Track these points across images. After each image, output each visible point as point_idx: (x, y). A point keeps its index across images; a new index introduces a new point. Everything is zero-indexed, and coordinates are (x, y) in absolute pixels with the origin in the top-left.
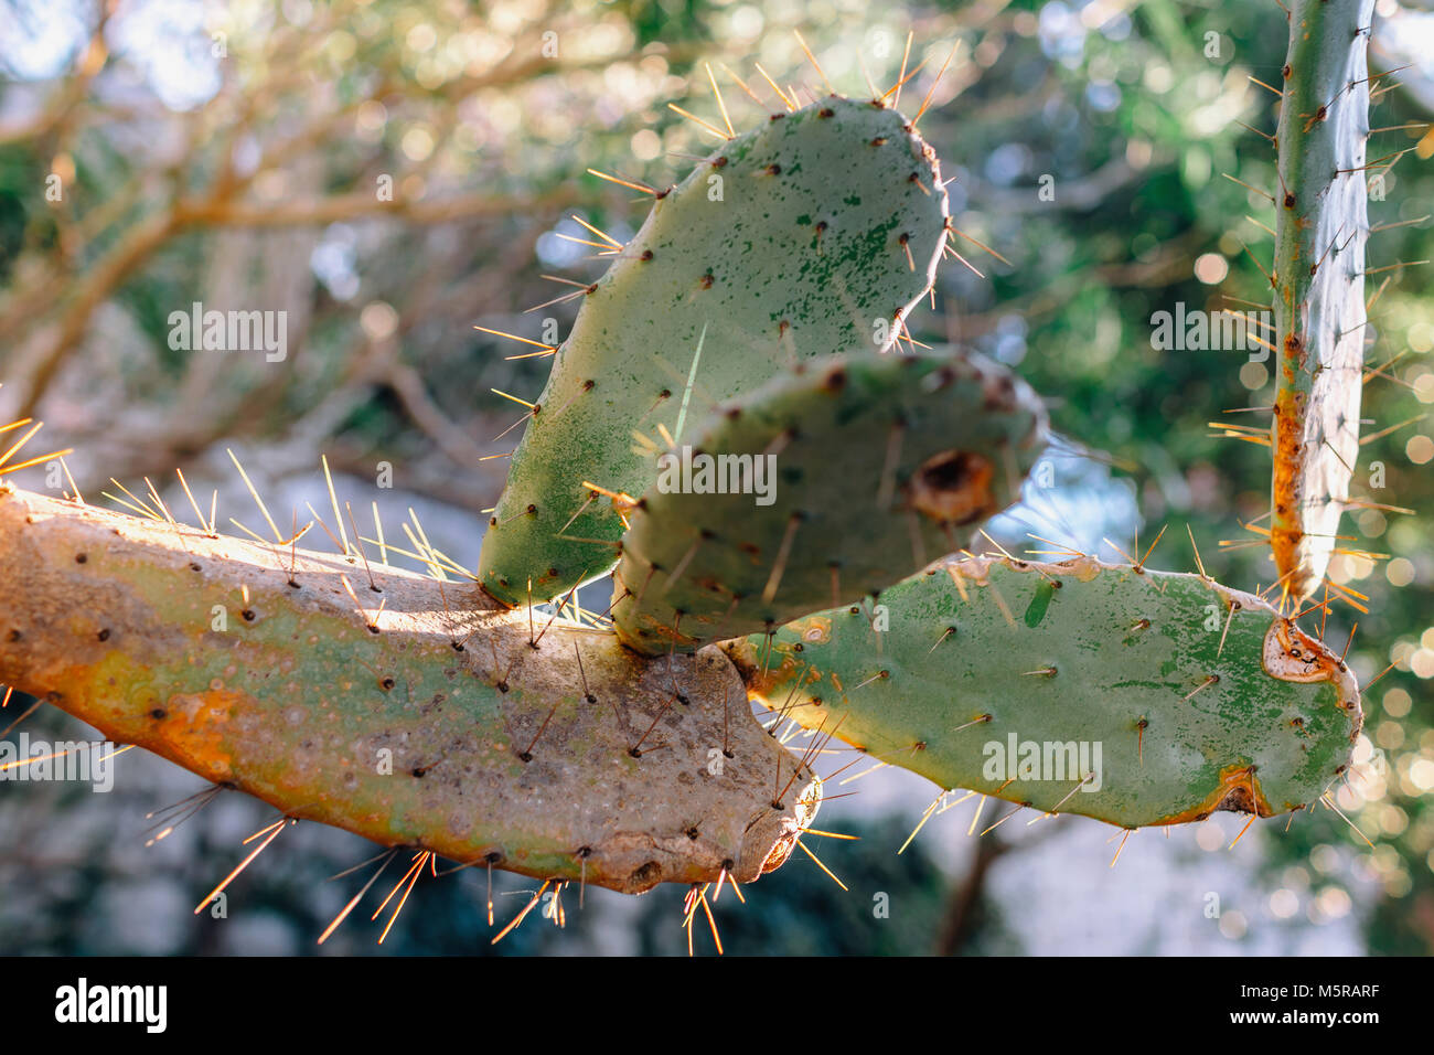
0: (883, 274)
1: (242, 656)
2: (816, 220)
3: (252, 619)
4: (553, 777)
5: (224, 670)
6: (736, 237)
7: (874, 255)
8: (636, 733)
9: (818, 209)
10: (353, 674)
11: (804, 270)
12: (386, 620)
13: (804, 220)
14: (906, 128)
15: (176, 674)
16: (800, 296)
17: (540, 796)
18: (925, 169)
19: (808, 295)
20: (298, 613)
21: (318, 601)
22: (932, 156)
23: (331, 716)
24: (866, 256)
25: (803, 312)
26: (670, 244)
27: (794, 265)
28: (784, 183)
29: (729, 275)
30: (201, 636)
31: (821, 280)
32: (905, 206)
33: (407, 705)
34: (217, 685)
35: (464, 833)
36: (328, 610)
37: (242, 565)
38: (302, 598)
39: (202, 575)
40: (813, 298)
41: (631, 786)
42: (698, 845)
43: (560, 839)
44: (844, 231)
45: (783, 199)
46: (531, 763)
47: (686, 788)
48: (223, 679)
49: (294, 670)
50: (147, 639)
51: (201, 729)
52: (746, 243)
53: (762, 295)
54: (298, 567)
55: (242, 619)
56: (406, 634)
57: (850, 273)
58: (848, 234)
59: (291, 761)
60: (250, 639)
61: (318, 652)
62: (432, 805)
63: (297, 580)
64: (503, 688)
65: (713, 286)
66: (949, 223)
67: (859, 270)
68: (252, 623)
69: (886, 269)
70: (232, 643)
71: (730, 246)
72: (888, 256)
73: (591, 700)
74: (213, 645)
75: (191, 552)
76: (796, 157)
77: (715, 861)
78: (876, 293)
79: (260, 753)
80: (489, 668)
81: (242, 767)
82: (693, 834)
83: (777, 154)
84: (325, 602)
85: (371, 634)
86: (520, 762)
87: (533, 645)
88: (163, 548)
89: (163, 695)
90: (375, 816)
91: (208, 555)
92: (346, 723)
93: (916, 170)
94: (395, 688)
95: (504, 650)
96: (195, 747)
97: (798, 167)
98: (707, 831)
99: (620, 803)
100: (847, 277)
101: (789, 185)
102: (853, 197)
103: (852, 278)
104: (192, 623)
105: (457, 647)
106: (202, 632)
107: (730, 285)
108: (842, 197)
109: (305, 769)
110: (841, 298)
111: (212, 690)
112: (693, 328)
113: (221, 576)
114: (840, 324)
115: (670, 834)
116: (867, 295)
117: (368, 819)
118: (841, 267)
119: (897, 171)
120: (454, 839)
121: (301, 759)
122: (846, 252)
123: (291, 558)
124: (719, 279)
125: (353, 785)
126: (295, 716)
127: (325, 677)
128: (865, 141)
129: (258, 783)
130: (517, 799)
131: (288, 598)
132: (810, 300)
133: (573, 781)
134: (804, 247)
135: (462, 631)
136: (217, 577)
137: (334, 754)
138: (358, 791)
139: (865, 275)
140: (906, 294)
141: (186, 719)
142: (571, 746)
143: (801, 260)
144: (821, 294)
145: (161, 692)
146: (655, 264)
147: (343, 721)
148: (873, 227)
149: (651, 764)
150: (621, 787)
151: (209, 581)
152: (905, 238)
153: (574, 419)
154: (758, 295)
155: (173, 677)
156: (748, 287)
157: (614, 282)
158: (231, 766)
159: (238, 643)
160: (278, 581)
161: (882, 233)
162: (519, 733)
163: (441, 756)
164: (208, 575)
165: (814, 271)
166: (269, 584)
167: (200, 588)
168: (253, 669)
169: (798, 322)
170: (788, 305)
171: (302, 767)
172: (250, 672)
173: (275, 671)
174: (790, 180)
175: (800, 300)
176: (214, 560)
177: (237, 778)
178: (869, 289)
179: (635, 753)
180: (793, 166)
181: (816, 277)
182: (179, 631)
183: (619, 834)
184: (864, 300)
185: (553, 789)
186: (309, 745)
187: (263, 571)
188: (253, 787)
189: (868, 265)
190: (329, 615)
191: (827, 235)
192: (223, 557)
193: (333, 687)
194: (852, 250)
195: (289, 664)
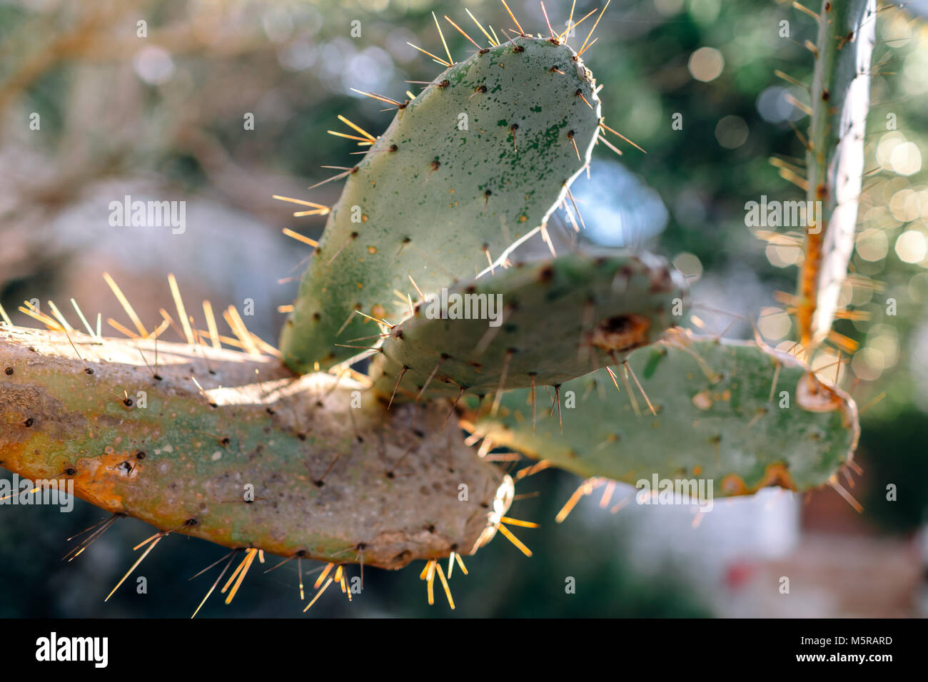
0: (556, 158)
1: (125, 430)
2: (511, 123)
3: (131, 405)
4: (338, 496)
5: (113, 440)
6: (455, 135)
7: (550, 145)
8: (391, 461)
9: (512, 116)
10: (201, 436)
11: (501, 156)
12: (222, 396)
13: (502, 123)
14: (574, 58)
15: (81, 445)
16: (498, 173)
17: (331, 510)
18: (587, 87)
19: (504, 173)
20: (161, 398)
21: (174, 388)
22: (591, 77)
23: (189, 465)
24: (544, 146)
25: (501, 184)
26: (410, 140)
27: (495, 153)
28: (489, 99)
29: (450, 161)
30: (96, 418)
31: (513, 163)
32: (571, 112)
33: (239, 455)
34: (110, 450)
35: (281, 538)
36: (182, 394)
37: (121, 365)
38: (163, 387)
39: (94, 376)
40: (508, 175)
41: (389, 498)
42: (435, 536)
43: (345, 539)
44: (530, 130)
45: (488, 109)
46: (323, 488)
47: (425, 498)
48: (113, 446)
49: (161, 436)
50: (59, 423)
51: (100, 480)
52: (462, 139)
53: (473, 174)
54: (160, 361)
55: (124, 405)
56: (236, 406)
57: (533, 158)
58: (532, 131)
59: (163, 498)
60: (131, 418)
61: (176, 423)
62: (259, 521)
63: (160, 374)
64: (302, 437)
65: (440, 169)
66: (601, 122)
67: (540, 155)
68: (130, 407)
69: (557, 154)
70: (117, 421)
71: (451, 141)
72: (559, 146)
73: (360, 440)
74: (105, 424)
75: (85, 360)
76: (498, 80)
77: (447, 546)
78: (551, 171)
79: (142, 493)
80: (292, 423)
81: (130, 503)
82: (431, 529)
83: (485, 79)
84: (180, 389)
85: (212, 408)
86: (316, 488)
87: (320, 404)
88: (66, 359)
89: (73, 459)
90: (221, 531)
91: (97, 361)
92: (199, 470)
93: (580, 87)
94: (231, 443)
95: (301, 409)
96: (97, 491)
97: (499, 87)
98: (442, 526)
99: (383, 511)
100: (531, 160)
101: (492, 100)
102: (536, 106)
103: (535, 161)
104: (89, 410)
105: (269, 411)
106: (97, 416)
107: (451, 167)
108: (529, 106)
109: (172, 503)
110: (527, 174)
111: (107, 454)
112: (425, 197)
113: (107, 376)
114: (526, 191)
115: (417, 530)
116: (546, 171)
117: (217, 533)
118: (527, 153)
119: (567, 88)
120: (275, 543)
121: (170, 496)
122: (531, 144)
123: (154, 354)
124: (444, 163)
125: (205, 511)
126: (164, 468)
127: (183, 440)
128: (545, 68)
129: (142, 513)
130: (316, 514)
131: (154, 388)
132: (505, 176)
133: (351, 498)
134: (502, 141)
135: (273, 398)
136: (104, 377)
137: (192, 491)
138: (209, 515)
139: (543, 158)
140: (571, 170)
141: (89, 474)
142: (349, 473)
143: (500, 150)
144: (514, 172)
145: (71, 457)
146: (398, 154)
147: (196, 468)
148: (550, 126)
149: (402, 483)
150: (383, 500)
151: (100, 381)
152: (571, 133)
153: (344, 257)
154: (470, 173)
155: (79, 447)
156: (463, 169)
157: (371, 166)
158: (122, 502)
159: (122, 422)
160: (147, 375)
161: (555, 130)
162: (314, 467)
163: (262, 487)
164: (98, 376)
165: (508, 157)
166: (140, 378)
167: (93, 386)
168: (132, 438)
169: (497, 191)
170: (491, 180)
171: (171, 501)
172: (131, 440)
173: (149, 438)
174: (493, 96)
175: (499, 176)
176: (102, 364)
177: (127, 511)
178: (546, 168)
179: (390, 475)
180: (496, 87)
181: (510, 160)
182: (81, 416)
183: (383, 533)
184: (543, 175)
185: (338, 505)
186: (174, 486)
187: (135, 368)
188: (138, 515)
189: (546, 152)
190: (183, 398)
191: (518, 132)
192: (108, 360)
193: (188, 446)
194: (535, 142)
195: (157, 433)
